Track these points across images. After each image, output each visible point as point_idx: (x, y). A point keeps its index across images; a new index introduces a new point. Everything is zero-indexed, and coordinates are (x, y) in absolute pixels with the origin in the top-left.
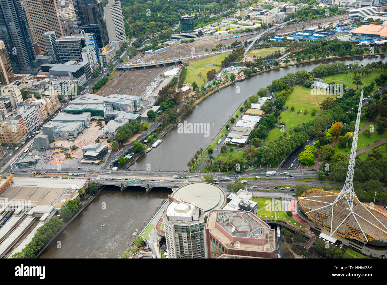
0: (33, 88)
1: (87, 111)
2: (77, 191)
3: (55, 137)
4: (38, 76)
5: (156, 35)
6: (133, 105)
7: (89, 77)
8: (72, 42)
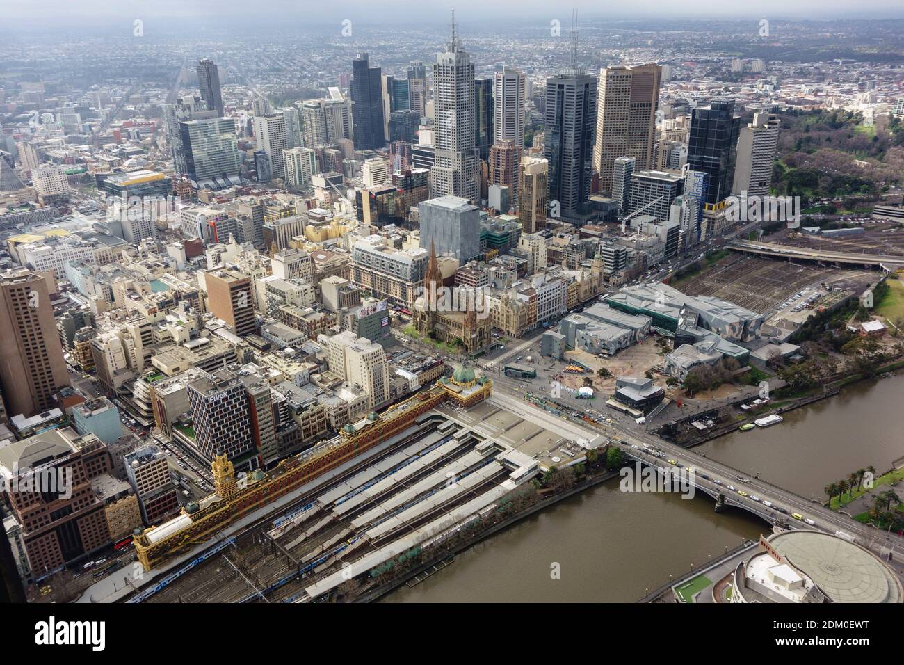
0: (569, 249)
1: (647, 313)
2: (584, 452)
3: (577, 342)
4: (582, 230)
6: (740, 329)
7: (670, 251)
8: (661, 182)
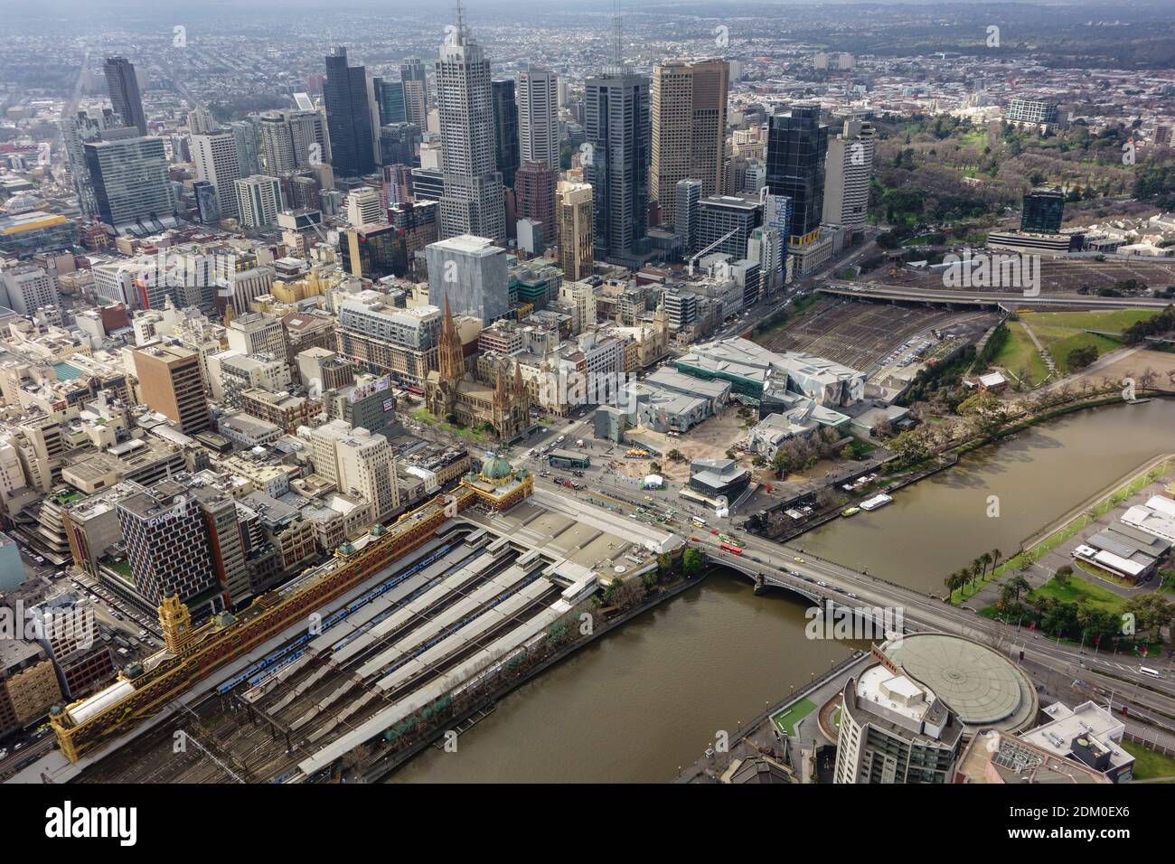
0: (624, 299)
1: (725, 377)
2: (655, 557)
3: (639, 419)
4: (640, 274)
5: (947, 226)
6: (838, 390)
7: (750, 298)
8: (735, 210)
